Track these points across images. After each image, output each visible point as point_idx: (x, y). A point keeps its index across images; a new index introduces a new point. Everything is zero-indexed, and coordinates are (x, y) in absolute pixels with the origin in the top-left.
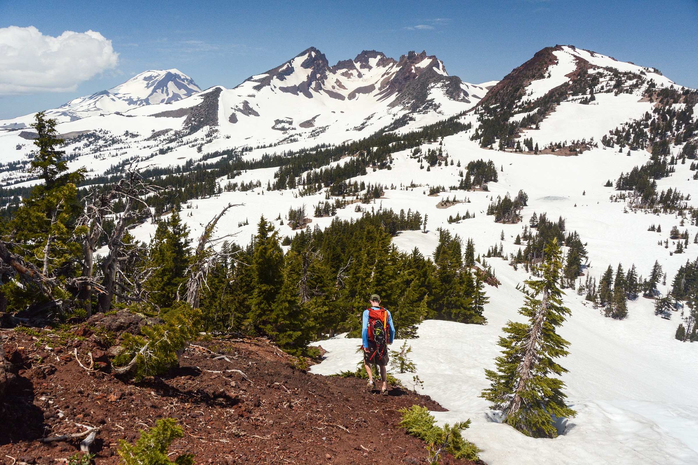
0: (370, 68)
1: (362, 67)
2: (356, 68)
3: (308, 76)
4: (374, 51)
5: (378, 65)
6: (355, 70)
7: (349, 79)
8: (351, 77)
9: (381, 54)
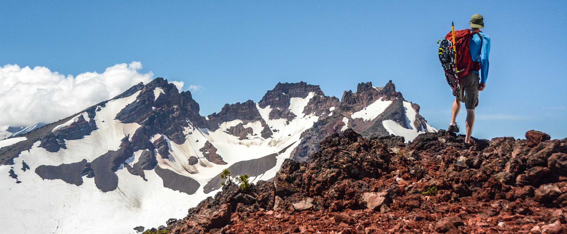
0: (290, 117)
1: (272, 116)
2: (260, 119)
3: (125, 140)
4: (303, 84)
5: (307, 111)
6: (259, 123)
7: (244, 141)
8: (249, 136)
9: (316, 89)
